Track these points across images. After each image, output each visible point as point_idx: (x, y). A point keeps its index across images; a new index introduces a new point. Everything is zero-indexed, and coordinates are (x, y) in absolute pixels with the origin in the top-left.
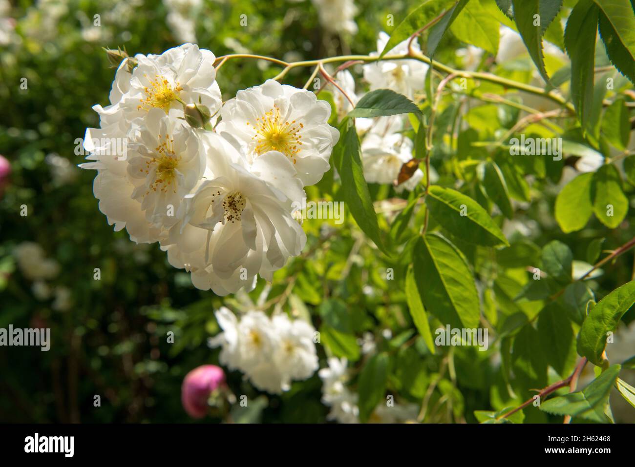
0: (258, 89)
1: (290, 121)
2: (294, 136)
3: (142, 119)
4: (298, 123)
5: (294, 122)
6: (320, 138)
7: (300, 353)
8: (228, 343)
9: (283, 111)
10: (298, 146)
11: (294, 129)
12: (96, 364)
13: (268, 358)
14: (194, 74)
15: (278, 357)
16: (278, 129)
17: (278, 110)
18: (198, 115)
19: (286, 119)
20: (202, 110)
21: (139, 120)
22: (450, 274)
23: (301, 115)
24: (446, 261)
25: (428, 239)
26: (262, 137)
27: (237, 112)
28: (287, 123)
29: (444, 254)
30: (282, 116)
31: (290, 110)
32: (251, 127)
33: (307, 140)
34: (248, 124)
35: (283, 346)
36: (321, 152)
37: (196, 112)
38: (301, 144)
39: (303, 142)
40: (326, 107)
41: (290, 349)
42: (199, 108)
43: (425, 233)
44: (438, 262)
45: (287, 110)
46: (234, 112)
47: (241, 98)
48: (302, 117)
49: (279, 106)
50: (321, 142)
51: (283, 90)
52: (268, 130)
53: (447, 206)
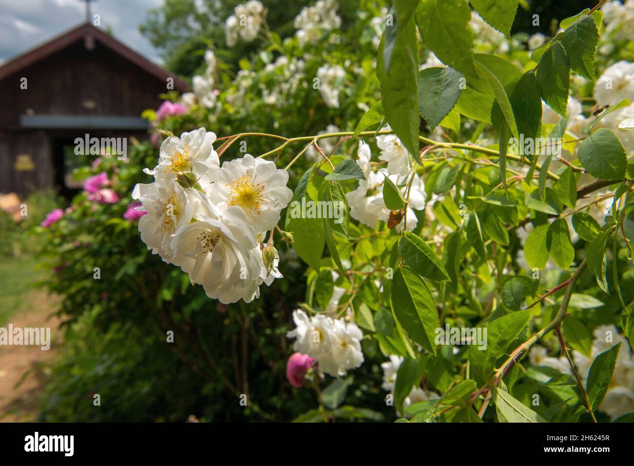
0: (239, 160)
1: (255, 184)
2: (257, 195)
3: (162, 180)
4: (261, 186)
5: (258, 185)
6: (277, 197)
7: (352, 348)
8: (300, 336)
9: (251, 176)
10: (260, 201)
11: (258, 190)
12: (262, 340)
13: (328, 350)
14: (197, 150)
15: (335, 349)
16: (248, 190)
17: (248, 176)
18: (186, 179)
19: (253, 183)
20: (189, 176)
21: (160, 180)
22: (419, 299)
23: (265, 180)
24: (416, 289)
25: (403, 271)
26: (236, 194)
27: (221, 177)
28: (253, 186)
29: (415, 284)
30: (250, 180)
31: (256, 176)
32: (229, 187)
33: (267, 198)
34: (227, 185)
35: (339, 341)
36: (275, 206)
37: (184, 177)
38: (262, 200)
39: (265, 199)
40: (283, 174)
41: (344, 345)
42: (186, 175)
43: (402, 266)
44: (411, 288)
45: (254, 176)
46: (219, 176)
47: (226, 167)
48: (265, 182)
49: (249, 173)
50: (277, 199)
51: (255, 162)
52: (242, 189)
53: (415, 247)
